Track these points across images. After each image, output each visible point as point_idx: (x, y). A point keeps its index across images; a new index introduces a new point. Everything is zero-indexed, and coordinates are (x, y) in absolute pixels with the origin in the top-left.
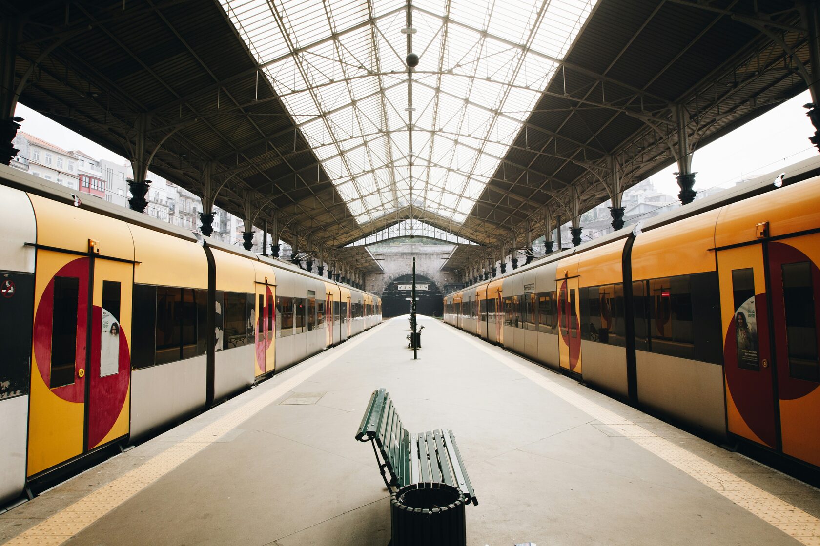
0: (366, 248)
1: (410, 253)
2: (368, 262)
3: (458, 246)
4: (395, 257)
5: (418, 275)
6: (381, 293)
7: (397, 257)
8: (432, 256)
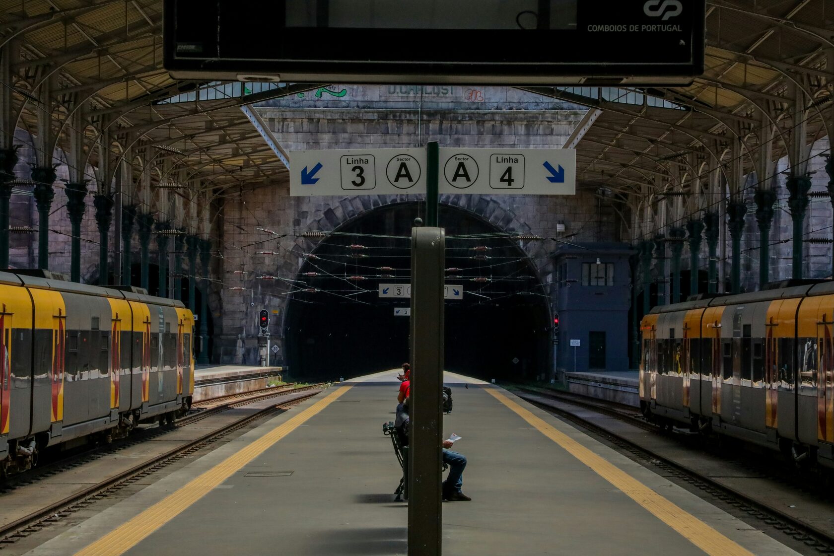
0: (244, 109)
1: (415, 113)
2: (247, 154)
3: (598, 112)
4: (350, 127)
5: (444, 205)
6: (290, 279)
7: (361, 127)
8: (506, 128)
